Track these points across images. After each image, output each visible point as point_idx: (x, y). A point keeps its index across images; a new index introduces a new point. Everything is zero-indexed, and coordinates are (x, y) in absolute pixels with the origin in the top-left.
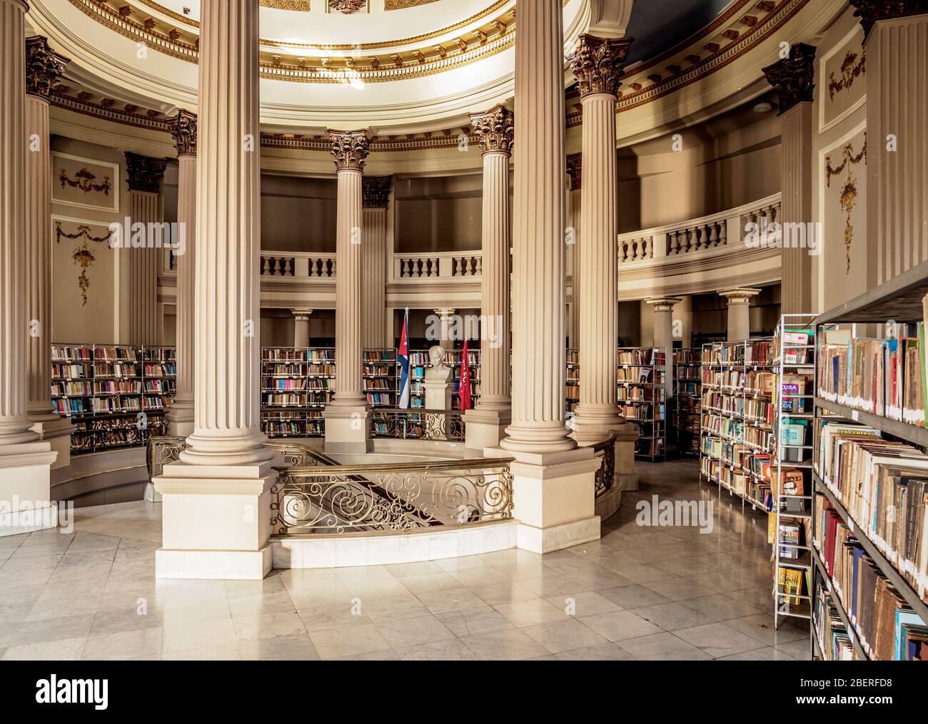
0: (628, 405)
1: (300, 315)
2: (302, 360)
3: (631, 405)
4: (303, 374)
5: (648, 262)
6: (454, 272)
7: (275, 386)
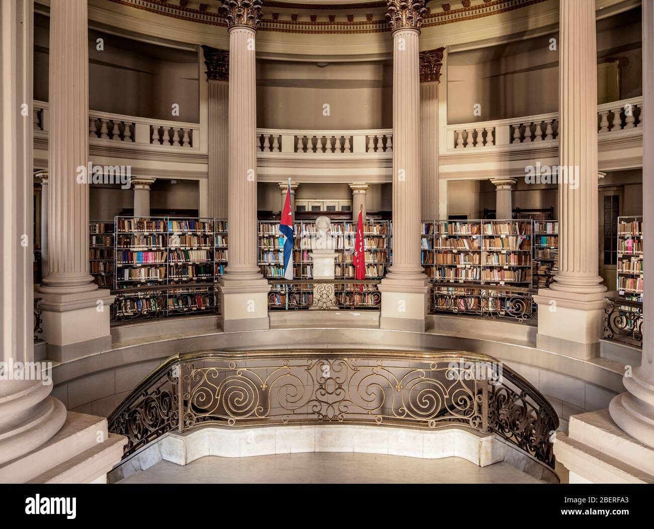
0: (506, 270)
1: (142, 184)
2: (162, 230)
3: (509, 269)
4: (163, 246)
5: (490, 148)
6: (296, 149)
7: (132, 260)
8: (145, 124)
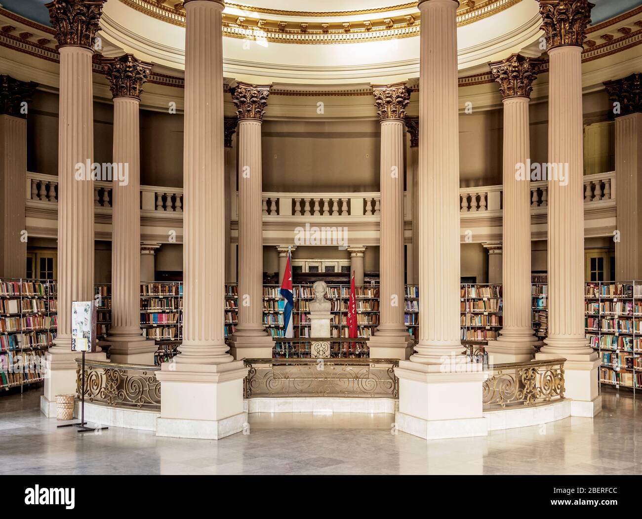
0: (488, 330)
1: (149, 249)
2: (174, 294)
3: (491, 329)
4: (175, 308)
5: (483, 214)
6: (294, 212)
7: (149, 321)
8: (151, 191)
